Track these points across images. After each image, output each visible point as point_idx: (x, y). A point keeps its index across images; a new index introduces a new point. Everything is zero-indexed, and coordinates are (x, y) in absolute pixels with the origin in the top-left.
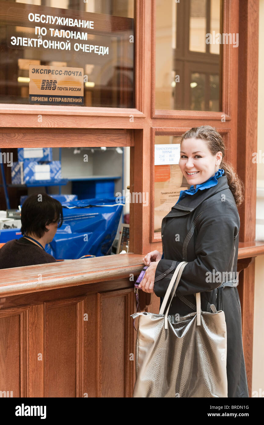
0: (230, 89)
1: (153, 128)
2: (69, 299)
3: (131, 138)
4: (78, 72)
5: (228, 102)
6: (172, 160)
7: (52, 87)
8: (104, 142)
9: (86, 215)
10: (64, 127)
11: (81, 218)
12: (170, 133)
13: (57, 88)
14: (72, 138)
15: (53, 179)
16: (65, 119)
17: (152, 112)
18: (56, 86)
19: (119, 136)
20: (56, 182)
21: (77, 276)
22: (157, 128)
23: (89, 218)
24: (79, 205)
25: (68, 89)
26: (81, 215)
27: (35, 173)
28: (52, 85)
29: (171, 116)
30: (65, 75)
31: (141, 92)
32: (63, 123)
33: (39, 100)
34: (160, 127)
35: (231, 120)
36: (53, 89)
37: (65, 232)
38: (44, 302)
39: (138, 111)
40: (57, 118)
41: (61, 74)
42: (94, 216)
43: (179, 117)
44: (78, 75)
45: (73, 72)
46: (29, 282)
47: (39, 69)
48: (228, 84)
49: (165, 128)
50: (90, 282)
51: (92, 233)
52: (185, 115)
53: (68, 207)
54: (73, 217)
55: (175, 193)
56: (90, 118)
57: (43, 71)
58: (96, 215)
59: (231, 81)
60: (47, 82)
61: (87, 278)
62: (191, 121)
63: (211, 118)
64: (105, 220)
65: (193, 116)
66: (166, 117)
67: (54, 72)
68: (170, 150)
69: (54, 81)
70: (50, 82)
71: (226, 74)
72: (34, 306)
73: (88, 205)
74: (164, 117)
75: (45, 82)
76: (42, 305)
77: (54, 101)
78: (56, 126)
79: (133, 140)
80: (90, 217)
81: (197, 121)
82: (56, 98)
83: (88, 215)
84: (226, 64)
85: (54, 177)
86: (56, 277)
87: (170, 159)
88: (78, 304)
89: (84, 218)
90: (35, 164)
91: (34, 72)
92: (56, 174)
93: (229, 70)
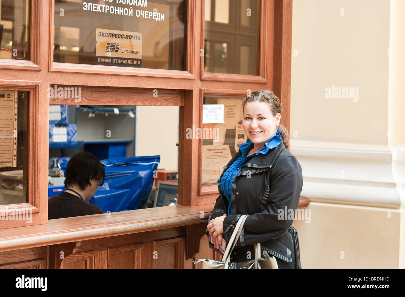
0: (267, 55)
1: (202, 89)
2: (129, 246)
3: (182, 98)
4: (137, 36)
5: (265, 67)
6: (217, 119)
7: (115, 49)
8: (159, 101)
9: (123, 172)
10: (127, 86)
11: (118, 176)
12: (216, 94)
13: (119, 50)
14: (131, 97)
15: (69, 141)
16: (127, 79)
17: (200, 75)
18: (118, 49)
19: (171, 96)
20: (72, 144)
21: (142, 223)
22: (205, 89)
23: (126, 176)
24: (115, 163)
25: (129, 52)
26: (118, 172)
27: (53, 135)
28: (115, 48)
29: (217, 78)
30: (126, 38)
31: (192, 56)
32: (126, 83)
33: (104, 62)
34: (208, 88)
35: (267, 83)
36: (116, 52)
37: (103, 188)
38: (108, 248)
39: (189, 73)
40: (121, 78)
41: (123, 37)
42: (131, 174)
43: (223, 80)
44: (137, 39)
45: (133, 36)
46: (101, 228)
47: (104, 33)
48: (265, 50)
49: (212, 89)
50: (152, 229)
51: (129, 189)
52: (228, 78)
53: (105, 165)
54: (111, 174)
55: (219, 150)
56: (149, 79)
57: (108, 35)
58: (132, 173)
59: (268, 48)
60: (111, 45)
61: (150, 225)
62: (233, 84)
63: (251, 81)
64: (141, 177)
65: (236, 79)
66: (213, 80)
67: (117, 36)
68: (215, 110)
69: (117, 44)
70: (114, 45)
71: (263, 41)
72: (99, 252)
73: (125, 163)
74: (211, 79)
75: (109, 45)
76: (106, 251)
77: (116, 62)
78: (120, 86)
79: (183, 100)
80: (127, 174)
81: (239, 83)
82: (118, 60)
83: (125, 172)
84: (264, 32)
85: (71, 139)
86: (124, 224)
87: (215, 118)
88: (136, 251)
89: (121, 175)
90: (54, 127)
91: (100, 35)
92: (72, 137)
93: (266, 37)
